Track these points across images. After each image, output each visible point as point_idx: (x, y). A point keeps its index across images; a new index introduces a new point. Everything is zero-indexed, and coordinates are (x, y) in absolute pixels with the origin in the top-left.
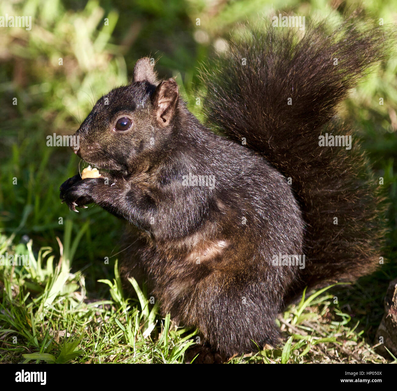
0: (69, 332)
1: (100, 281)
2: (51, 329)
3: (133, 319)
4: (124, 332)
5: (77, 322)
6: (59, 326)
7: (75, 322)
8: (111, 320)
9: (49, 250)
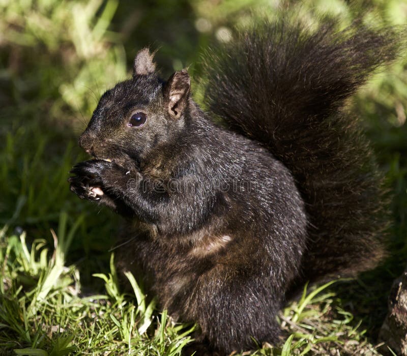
0: (62, 327)
1: (95, 275)
2: (44, 324)
3: (128, 315)
4: (119, 328)
5: (71, 317)
6: (52, 321)
7: (69, 317)
8: (106, 315)
9: (41, 243)
